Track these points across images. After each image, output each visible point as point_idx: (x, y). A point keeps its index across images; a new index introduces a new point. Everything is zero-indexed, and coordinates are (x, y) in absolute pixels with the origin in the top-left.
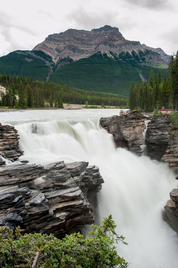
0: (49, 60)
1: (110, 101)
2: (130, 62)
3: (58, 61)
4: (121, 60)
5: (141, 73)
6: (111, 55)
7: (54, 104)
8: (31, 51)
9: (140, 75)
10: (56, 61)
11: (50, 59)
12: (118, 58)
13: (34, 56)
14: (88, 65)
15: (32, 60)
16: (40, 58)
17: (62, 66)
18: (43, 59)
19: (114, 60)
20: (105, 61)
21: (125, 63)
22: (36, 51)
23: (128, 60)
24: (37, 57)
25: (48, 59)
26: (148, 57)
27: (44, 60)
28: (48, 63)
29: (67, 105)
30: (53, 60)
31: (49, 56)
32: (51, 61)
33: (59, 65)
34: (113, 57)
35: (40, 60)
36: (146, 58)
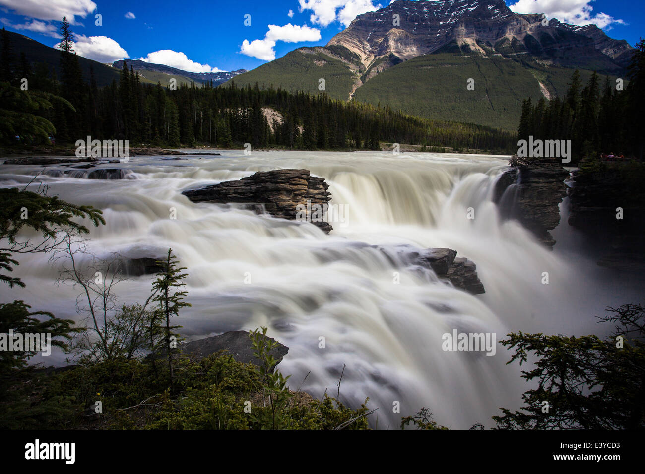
0: (355, 62)
1: (471, 139)
2: (518, 59)
3: (371, 63)
4: (500, 55)
5: (543, 82)
6: (478, 47)
7: (363, 143)
8: (325, 48)
9: (541, 85)
10: (369, 63)
11: (356, 60)
12: (493, 53)
13: (330, 55)
14: (429, 67)
15: (326, 63)
16: (339, 59)
17: (378, 72)
18: (343, 61)
19: (484, 57)
20: (465, 59)
21: (507, 61)
22: (334, 46)
23: (515, 54)
24: (334, 57)
25: (354, 59)
26: (561, 46)
27: (346, 61)
28: (353, 69)
29: (386, 145)
30: (362, 62)
31: (355, 54)
32: (358, 64)
33: (373, 71)
34: (482, 51)
35: (341, 62)
36: (558, 48)
